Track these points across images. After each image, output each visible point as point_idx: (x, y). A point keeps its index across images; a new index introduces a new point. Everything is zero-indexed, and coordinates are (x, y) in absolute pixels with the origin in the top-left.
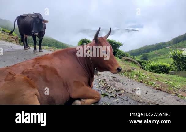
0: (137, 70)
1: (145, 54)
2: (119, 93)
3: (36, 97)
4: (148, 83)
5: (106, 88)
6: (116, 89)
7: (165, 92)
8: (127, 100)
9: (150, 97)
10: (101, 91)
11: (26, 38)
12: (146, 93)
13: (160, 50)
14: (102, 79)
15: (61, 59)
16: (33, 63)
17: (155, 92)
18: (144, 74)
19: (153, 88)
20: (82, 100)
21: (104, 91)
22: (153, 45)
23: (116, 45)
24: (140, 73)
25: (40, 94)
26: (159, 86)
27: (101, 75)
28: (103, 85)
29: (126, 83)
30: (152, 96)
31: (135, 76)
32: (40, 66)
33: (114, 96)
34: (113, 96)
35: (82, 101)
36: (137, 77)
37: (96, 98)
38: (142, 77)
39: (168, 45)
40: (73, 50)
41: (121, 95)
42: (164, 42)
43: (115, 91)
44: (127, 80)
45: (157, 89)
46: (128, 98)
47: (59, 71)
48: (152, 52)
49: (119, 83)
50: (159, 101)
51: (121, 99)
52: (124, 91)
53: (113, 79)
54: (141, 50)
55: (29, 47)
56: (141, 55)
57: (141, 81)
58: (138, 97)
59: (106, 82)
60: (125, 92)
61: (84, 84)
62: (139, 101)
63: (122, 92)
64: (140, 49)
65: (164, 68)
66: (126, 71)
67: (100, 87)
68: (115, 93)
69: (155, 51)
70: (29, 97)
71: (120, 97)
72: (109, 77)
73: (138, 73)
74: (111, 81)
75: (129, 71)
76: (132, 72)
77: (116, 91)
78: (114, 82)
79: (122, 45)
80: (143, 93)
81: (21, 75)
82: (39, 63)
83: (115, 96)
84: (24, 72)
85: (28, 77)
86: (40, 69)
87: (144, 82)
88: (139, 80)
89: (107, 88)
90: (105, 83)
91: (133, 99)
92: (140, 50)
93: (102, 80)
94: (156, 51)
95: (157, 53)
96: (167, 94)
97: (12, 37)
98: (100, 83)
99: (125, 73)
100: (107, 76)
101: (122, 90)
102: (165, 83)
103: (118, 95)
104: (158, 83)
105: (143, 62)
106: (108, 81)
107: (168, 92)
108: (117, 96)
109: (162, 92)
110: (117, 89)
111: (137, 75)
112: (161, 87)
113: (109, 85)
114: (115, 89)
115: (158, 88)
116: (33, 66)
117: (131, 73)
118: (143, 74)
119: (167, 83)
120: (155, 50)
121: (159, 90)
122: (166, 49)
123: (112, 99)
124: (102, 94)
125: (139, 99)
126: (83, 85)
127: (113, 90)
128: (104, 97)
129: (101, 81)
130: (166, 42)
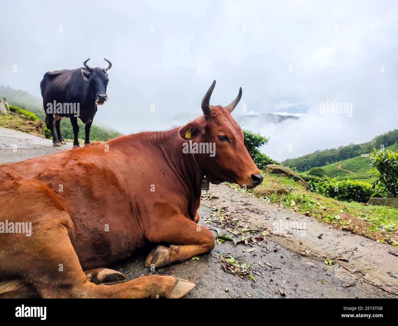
0: (299, 191)
1: (317, 168)
2: (257, 236)
3: (65, 231)
4: (322, 218)
5: (227, 225)
6: (251, 226)
7: (363, 235)
8: (275, 251)
9: (327, 245)
10: (216, 231)
11: (58, 122)
12: (320, 238)
13: (349, 161)
14: (219, 207)
15: (128, 154)
16: (64, 158)
17: (338, 236)
18: (314, 201)
19: (334, 228)
20: (172, 246)
21: (224, 231)
22: (333, 151)
23: (253, 140)
24: (304, 196)
25: (76, 226)
26: (348, 223)
27: (218, 198)
28: (222, 219)
29: (272, 215)
30: (332, 243)
31: (293, 203)
32: (79, 164)
33: (246, 242)
34: (243, 243)
35: (172, 249)
36: (299, 206)
37: (204, 242)
38: (310, 205)
39: (365, 151)
40: (155, 136)
41: (262, 239)
42: (356, 143)
43: (248, 232)
44: (276, 210)
45: (344, 230)
46: (278, 247)
47: (120, 177)
48: (332, 165)
49: (257, 216)
50: (349, 254)
51: (261, 248)
52: (268, 233)
53: (244, 207)
54: (309, 159)
55: (63, 142)
56: (308, 170)
57: (308, 212)
58: (301, 244)
59: (228, 213)
60: (272, 234)
61: (178, 210)
62: (304, 253)
63: (264, 234)
64: (306, 157)
65: (359, 191)
66: (273, 192)
67: (215, 222)
68: (249, 236)
69: (337, 163)
70: (48, 229)
71: (260, 243)
72: (234, 203)
73: (301, 197)
74: (240, 211)
75: (280, 192)
76: (286, 193)
77: (251, 232)
78: (247, 213)
79: (266, 141)
80: (313, 236)
81: (34, 180)
82: (76, 160)
83: (249, 242)
84: (42, 175)
85: (50, 186)
86: (79, 171)
87: (314, 215)
88: (303, 210)
89: (230, 224)
90: (227, 215)
91: (288, 249)
92: (306, 160)
93: (220, 209)
94: (340, 162)
95: (342, 167)
96: (367, 239)
97: (30, 124)
98: (214, 215)
99: (273, 195)
100: (232, 201)
101: (265, 229)
102: (362, 219)
103: (255, 241)
104: (346, 219)
105: (313, 180)
106: (233, 210)
107: (370, 236)
108: (251, 241)
109: (357, 237)
110: (253, 228)
111: (298, 201)
112: (354, 227)
113: (236, 219)
114: (248, 228)
115: (345, 227)
116: (64, 165)
117: (285, 197)
118: (311, 200)
119: (366, 218)
120: (338, 161)
121: (350, 233)
122: (361, 158)
123: (241, 247)
124: (219, 238)
125: (303, 250)
126: (174, 213)
127: (243, 230)
128: (223, 243)
129: (217, 210)
130: (362, 144)
